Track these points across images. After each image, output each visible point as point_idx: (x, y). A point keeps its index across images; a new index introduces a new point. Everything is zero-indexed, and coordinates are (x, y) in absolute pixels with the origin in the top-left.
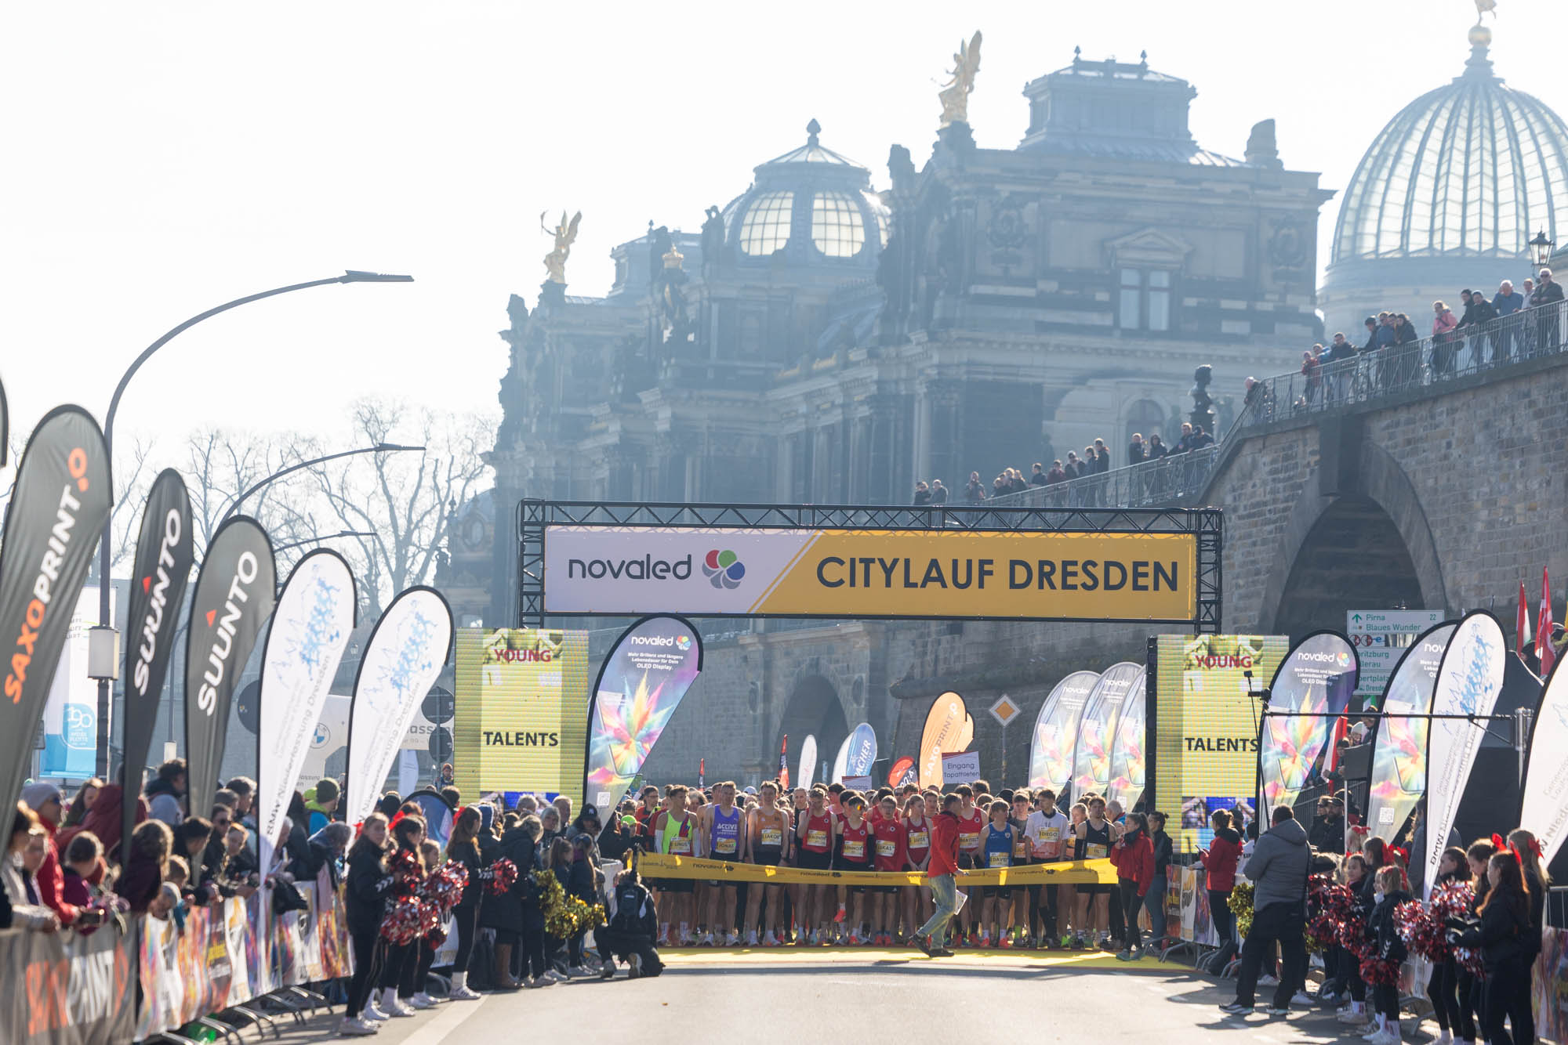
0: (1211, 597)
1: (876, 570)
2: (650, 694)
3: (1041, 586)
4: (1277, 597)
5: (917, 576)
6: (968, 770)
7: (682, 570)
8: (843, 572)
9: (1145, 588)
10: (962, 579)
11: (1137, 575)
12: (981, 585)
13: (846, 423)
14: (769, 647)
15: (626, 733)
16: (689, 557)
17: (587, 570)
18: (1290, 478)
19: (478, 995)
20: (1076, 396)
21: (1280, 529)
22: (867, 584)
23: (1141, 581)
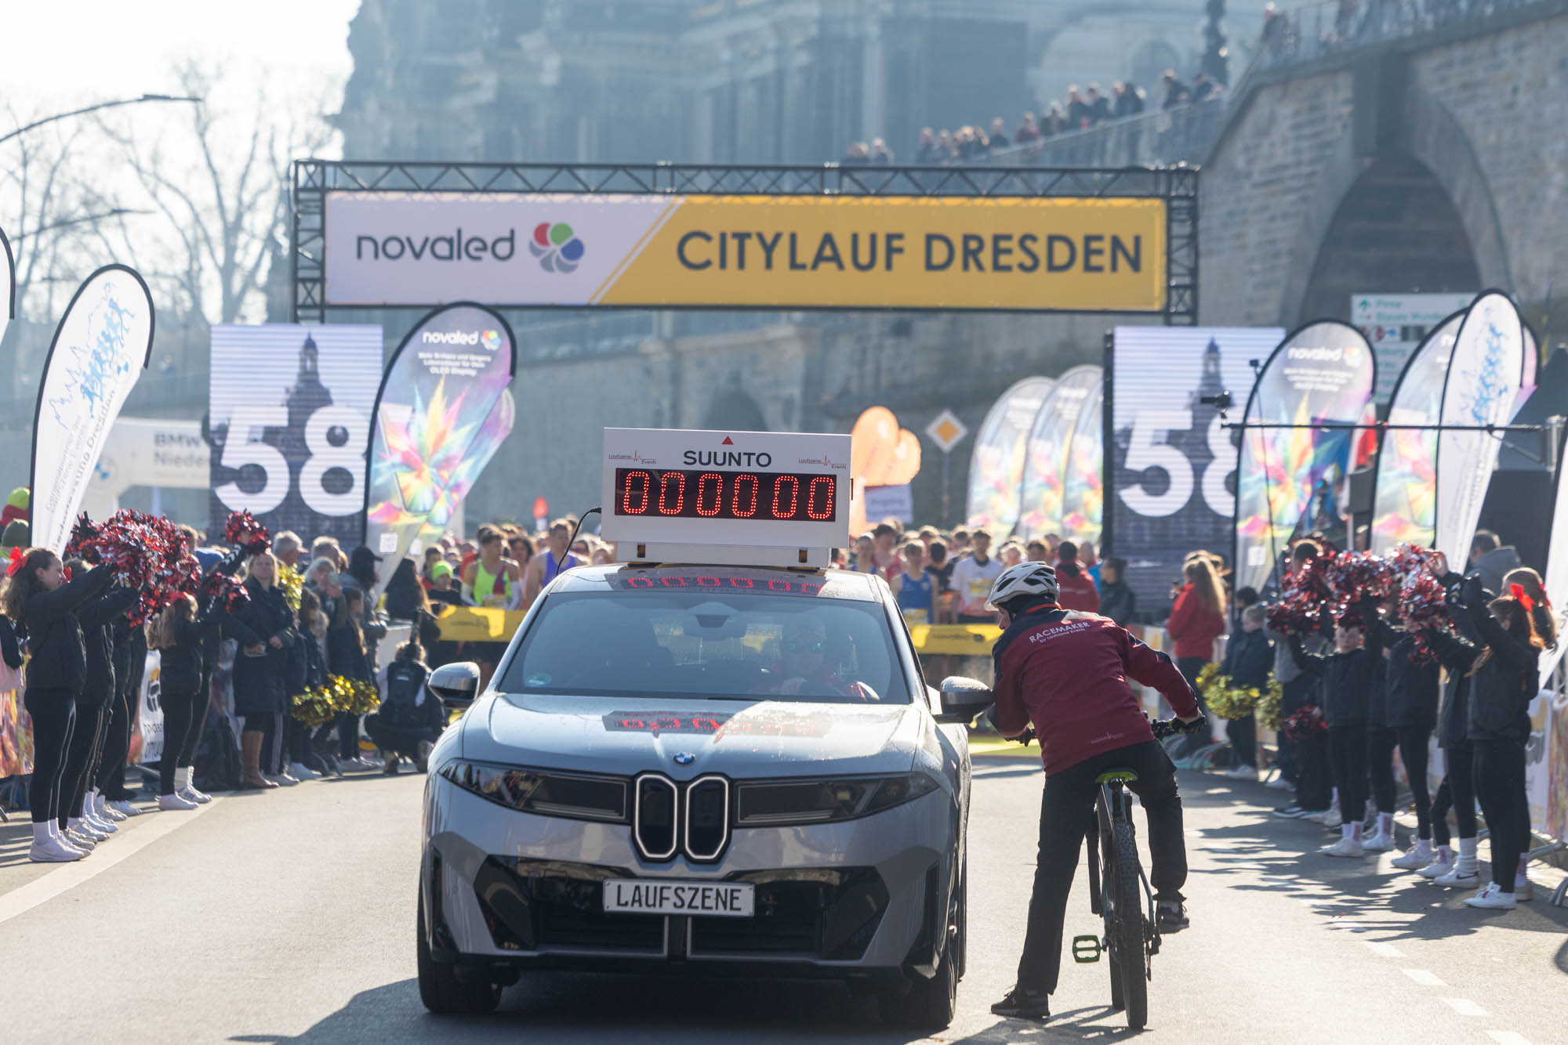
0: (1186, 280)
1: (753, 247)
2: (448, 405)
3: (966, 267)
4: (1301, 285)
5: (806, 255)
6: (896, 507)
7: (503, 249)
8: (712, 251)
9: (1099, 269)
10: (864, 258)
11: (1089, 252)
12: (889, 266)
13: (780, 75)
14: (677, 356)
15: (416, 456)
16: (512, 232)
17: (380, 250)
18: (1317, 135)
19: (207, 796)
20: (1069, 38)
21: (1305, 200)
22: (741, 265)
23: (1095, 260)
